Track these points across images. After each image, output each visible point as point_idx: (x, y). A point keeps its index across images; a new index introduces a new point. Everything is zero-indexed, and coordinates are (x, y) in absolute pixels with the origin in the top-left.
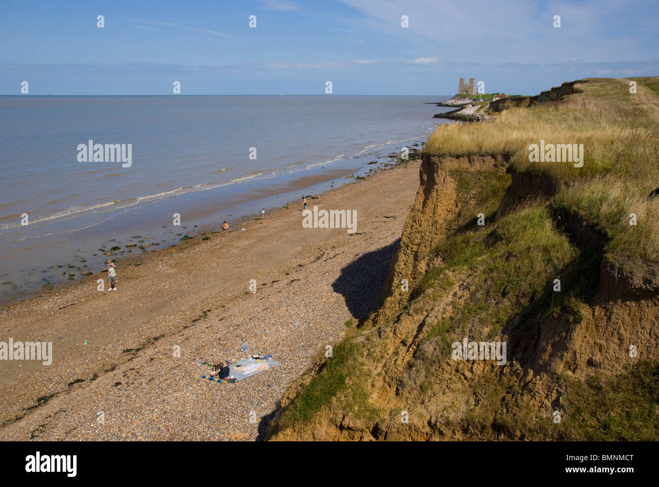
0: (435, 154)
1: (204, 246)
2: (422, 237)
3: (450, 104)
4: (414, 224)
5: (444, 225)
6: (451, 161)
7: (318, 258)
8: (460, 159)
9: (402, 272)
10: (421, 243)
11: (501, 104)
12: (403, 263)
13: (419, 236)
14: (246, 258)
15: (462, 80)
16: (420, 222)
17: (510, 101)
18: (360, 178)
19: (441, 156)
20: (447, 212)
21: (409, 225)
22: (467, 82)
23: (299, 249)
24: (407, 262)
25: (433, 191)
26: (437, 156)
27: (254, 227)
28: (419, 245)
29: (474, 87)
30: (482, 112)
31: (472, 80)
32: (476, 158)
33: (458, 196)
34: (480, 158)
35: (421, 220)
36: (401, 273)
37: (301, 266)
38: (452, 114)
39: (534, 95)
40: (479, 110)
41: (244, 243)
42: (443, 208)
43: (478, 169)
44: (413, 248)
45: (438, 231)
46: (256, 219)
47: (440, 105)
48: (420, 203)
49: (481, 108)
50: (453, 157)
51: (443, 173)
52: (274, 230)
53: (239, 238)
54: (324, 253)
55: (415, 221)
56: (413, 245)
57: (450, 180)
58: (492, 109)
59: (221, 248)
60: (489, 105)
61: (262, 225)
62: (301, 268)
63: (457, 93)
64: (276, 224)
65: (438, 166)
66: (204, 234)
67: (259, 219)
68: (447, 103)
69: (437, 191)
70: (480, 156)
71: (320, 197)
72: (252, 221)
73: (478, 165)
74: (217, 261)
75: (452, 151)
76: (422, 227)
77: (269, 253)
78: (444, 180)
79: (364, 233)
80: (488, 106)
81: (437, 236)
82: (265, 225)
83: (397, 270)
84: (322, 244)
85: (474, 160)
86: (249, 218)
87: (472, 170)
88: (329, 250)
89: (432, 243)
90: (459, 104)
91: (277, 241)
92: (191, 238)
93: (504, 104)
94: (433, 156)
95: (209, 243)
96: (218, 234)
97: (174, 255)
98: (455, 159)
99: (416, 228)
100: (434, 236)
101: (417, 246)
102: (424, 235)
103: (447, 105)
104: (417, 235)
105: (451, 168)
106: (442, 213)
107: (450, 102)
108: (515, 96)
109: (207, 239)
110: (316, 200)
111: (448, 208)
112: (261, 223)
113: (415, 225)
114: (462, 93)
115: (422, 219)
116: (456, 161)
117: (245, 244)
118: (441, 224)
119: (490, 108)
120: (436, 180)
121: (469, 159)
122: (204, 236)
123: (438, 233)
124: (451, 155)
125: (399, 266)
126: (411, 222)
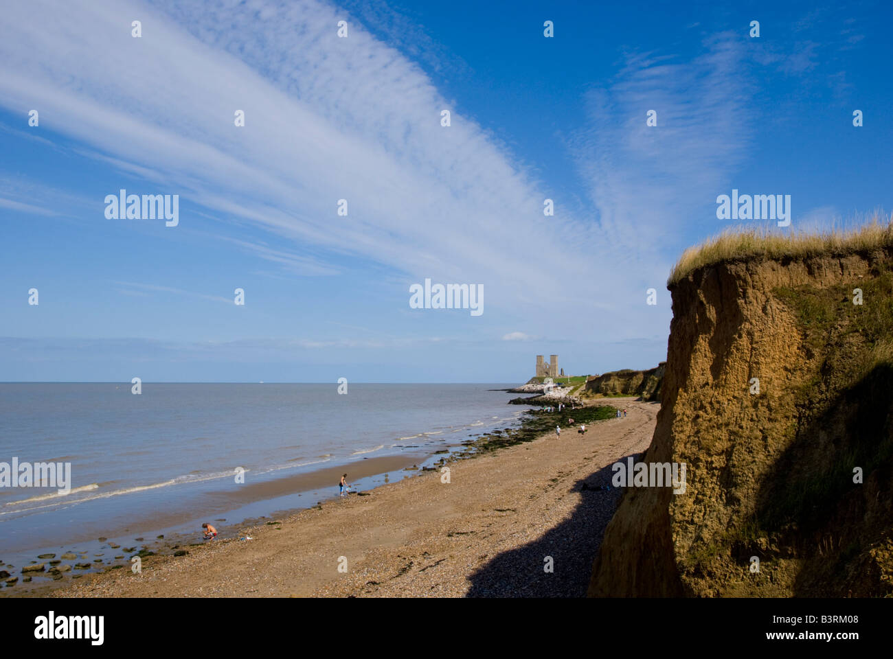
0: (737, 256)
1: (177, 563)
2: (732, 433)
3: (526, 389)
4: (701, 413)
5: (788, 399)
6: (774, 270)
7: (404, 570)
8: (789, 267)
9: (696, 520)
10: (733, 446)
11: (603, 383)
12: (692, 500)
13: (724, 434)
14: (261, 577)
15: (539, 357)
16: (716, 406)
17: (616, 377)
18: (429, 470)
19: (753, 258)
20: (784, 373)
21: (686, 419)
22: (547, 360)
23: (363, 558)
24: (704, 495)
25: (740, 336)
26: (741, 260)
27: (266, 535)
28: (728, 453)
29: (557, 367)
30: (577, 394)
31: (553, 357)
32: (824, 262)
33: (806, 336)
34: (833, 262)
35: (718, 402)
36: (692, 522)
37: (374, 583)
38: (536, 399)
39: (648, 368)
40: (572, 392)
41: (253, 556)
42: (773, 366)
43: (833, 283)
44: (712, 462)
45: (776, 412)
46: (269, 524)
47: (511, 391)
48: (703, 370)
49: (575, 389)
50: (776, 260)
51: (759, 294)
52: (306, 536)
53: (243, 550)
54: (412, 563)
55: (702, 407)
56: (710, 455)
57: (779, 307)
58: (591, 390)
59: (211, 566)
60: (585, 385)
61: (281, 531)
62: (376, 586)
63: (535, 375)
64: (307, 529)
65: (745, 281)
66: (176, 547)
67: (275, 523)
68: (522, 388)
69: (750, 334)
70: (833, 257)
71: (371, 493)
72: (263, 527)
73: (830, 276)
74: (205, 585)
75: (773, 249)
76: (727, 415)
77: (305, 568)
78: (764, 309)
79: (472, 532)
80: (583, 387)
81: (778, 425)
82: (287, 530)
83: (679, 517)
84: (403, 548)
85: (820, 267)
86: (256, 523)
87: (819, 286)
88: (420, 559)
89: (769, 440)
90: (539, 389)
91: (315, 550)
92: (151, 554)
93: (608, 383)
94: (733, 261)
95: (186, 560)
96: (202, 547)
97: (119, 581)
98: (779, 266)
99: (710, 420)
100: (768, 425)
101: (723, 456)
102: (736, 429)
103: (523, 392)
104: (716, 432)
105: (774, 284)
106: (773, 375)
107: (526, 387)
108: (622, 371)
109: (183, 554)
110: (366, 496)
111: (787, 365)
112: (279, 529)
113: (705, 415)
114: (540, 376)
115: (721, 398)
116: (782, 270)
117: (256, 557)
118: (780, 398)
119: (588, 389)
120: (745, 312)
121: (809, 267)
122: (177, 550)
123: (779, 417)
124: (772, 257)
125: (682, 506)
126: (688, 412)
